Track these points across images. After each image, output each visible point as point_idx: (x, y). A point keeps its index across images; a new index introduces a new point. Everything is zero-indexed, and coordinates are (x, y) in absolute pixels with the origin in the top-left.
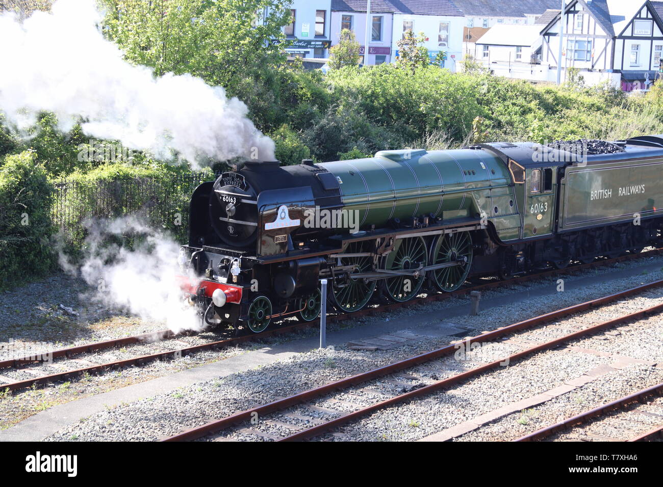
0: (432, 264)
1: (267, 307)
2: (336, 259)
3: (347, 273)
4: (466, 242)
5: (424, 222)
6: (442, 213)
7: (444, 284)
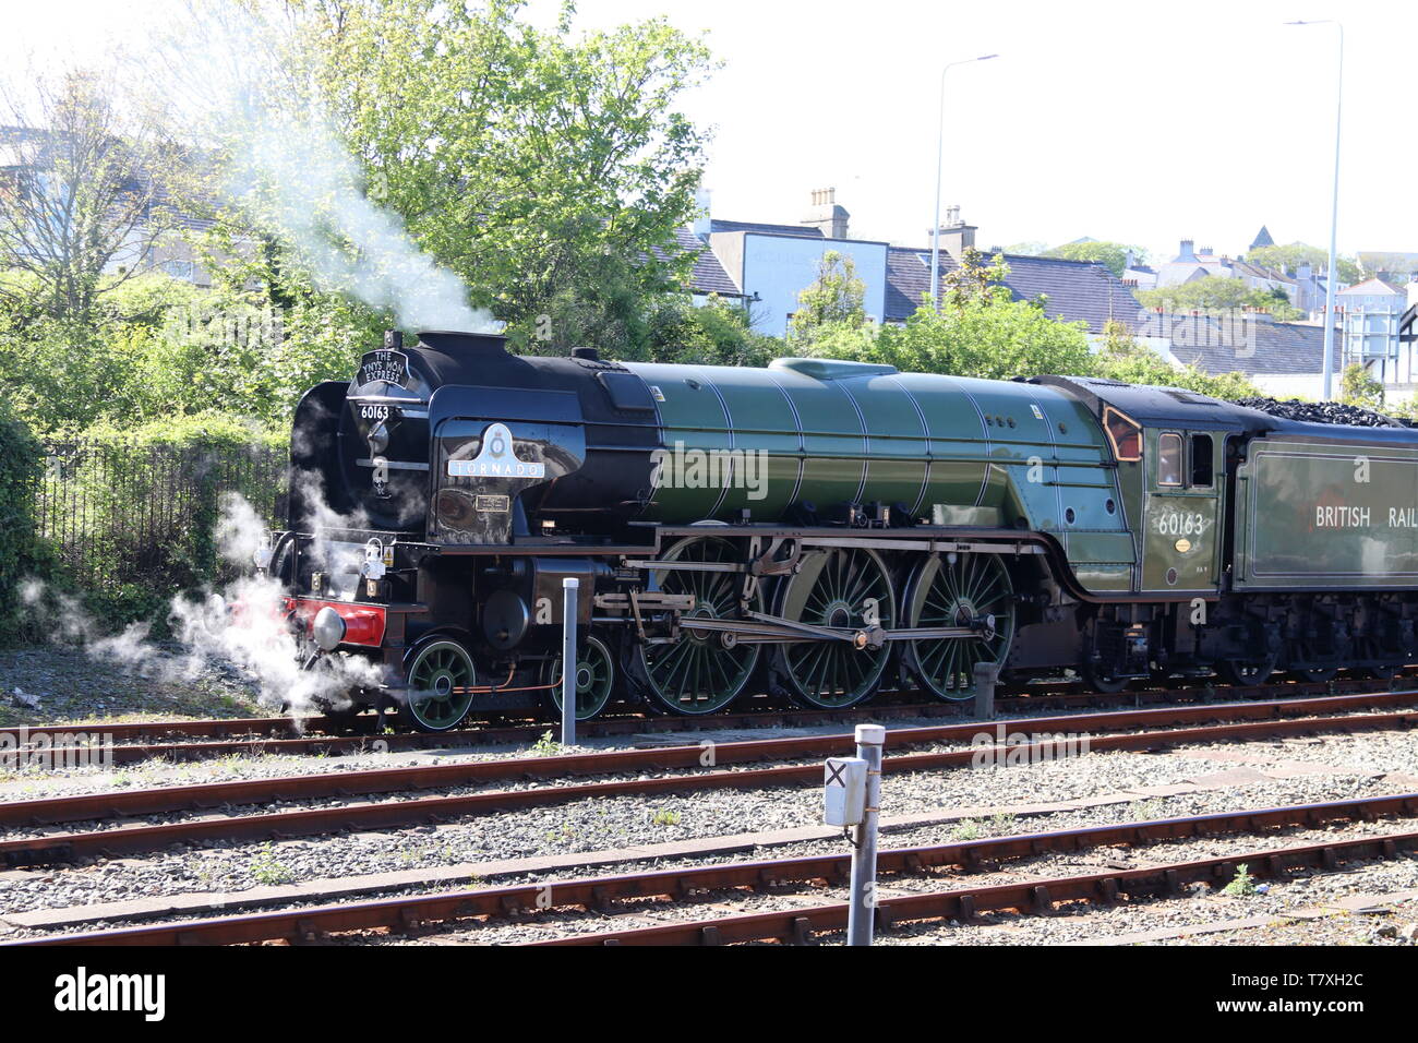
0: (907, 625)
1: (464, 671)
2: (644, 573)
3: (672, 612)
4: (998, 587)
5: (879, 518)
6: (932, 508)
7: (942, 676)
